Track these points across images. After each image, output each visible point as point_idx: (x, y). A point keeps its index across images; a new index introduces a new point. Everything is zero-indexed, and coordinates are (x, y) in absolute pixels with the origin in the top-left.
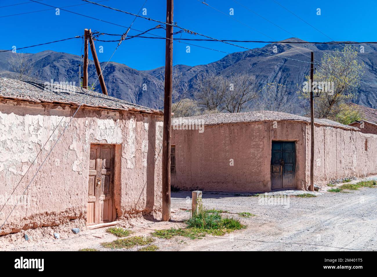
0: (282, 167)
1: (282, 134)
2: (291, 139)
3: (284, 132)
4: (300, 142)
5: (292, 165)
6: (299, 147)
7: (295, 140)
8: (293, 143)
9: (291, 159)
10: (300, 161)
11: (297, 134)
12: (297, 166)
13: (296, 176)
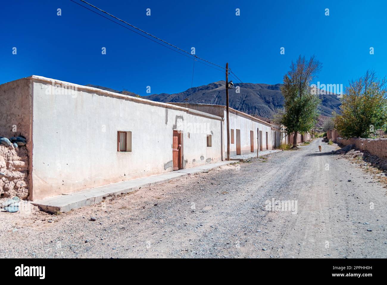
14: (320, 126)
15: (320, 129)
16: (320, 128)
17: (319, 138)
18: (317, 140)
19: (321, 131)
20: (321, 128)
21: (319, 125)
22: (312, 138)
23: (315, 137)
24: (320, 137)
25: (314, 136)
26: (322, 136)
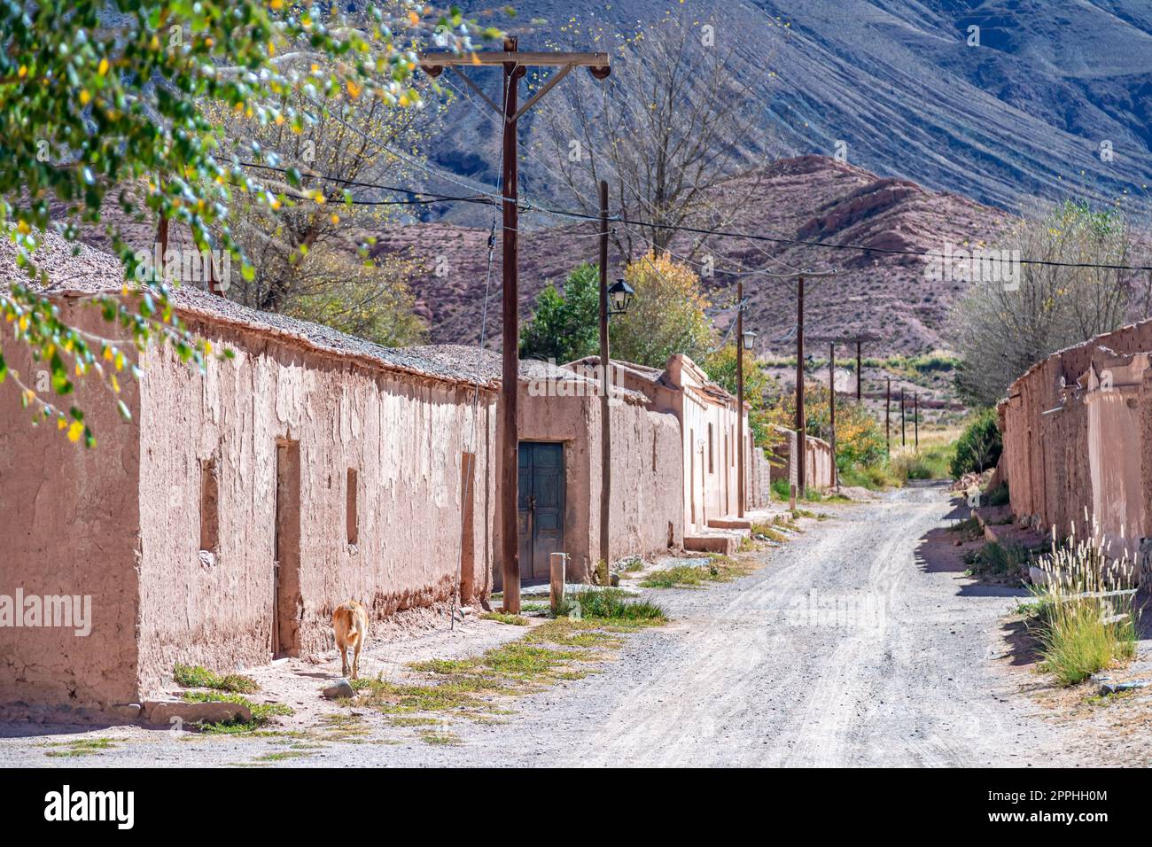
0: (530, 516)
1: (536, 419)
2: (556, 437)
3: (541, 416)
4: (580, 445)
5: (555, 510)
6: (575, 457)
7: (567, 438)
8: (559, 446)
9: (553, 494)
10: (579, 499)
11: (571, 421)
12: (567, 514)
13: (567, 543)
14: (929, 336)
15: (923, 369)
16: (924, 359)
17: (896, 499)
18: (853, 529)
19: (938, 395)
20: (936, 365)
21: (916, 323)
22: (781, 492)
23: (838, 470)
24: (915, 475)
25: (820, 465)
26: (943, 470)
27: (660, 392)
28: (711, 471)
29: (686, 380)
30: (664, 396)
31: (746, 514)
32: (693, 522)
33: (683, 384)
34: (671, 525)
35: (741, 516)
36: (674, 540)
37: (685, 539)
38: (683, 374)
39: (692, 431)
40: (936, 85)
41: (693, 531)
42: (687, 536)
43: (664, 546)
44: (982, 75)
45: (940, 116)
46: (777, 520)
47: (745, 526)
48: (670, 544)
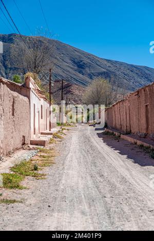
27: (22, 89)
28: (42, 118)
29: (31, 86)
30: (24, 90)
31: (51, 130)
32: (34, 134)
33: (30, 87)
34: (24, 137)
35: (50, 130)
36: (26, 142)
37: (30, 141)
38: (30, 84)
39: (34, 105)
40: (74, 73)
41: (34, 138)
42: (32, 139)
43: (20, 146)
44: (80, 72)
45: (75, 77)
46: (59, 131)
47: (51, 134)
48: (24, 144)
